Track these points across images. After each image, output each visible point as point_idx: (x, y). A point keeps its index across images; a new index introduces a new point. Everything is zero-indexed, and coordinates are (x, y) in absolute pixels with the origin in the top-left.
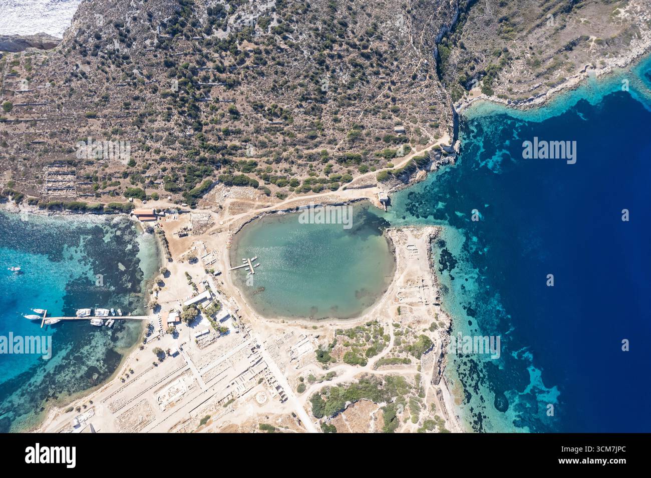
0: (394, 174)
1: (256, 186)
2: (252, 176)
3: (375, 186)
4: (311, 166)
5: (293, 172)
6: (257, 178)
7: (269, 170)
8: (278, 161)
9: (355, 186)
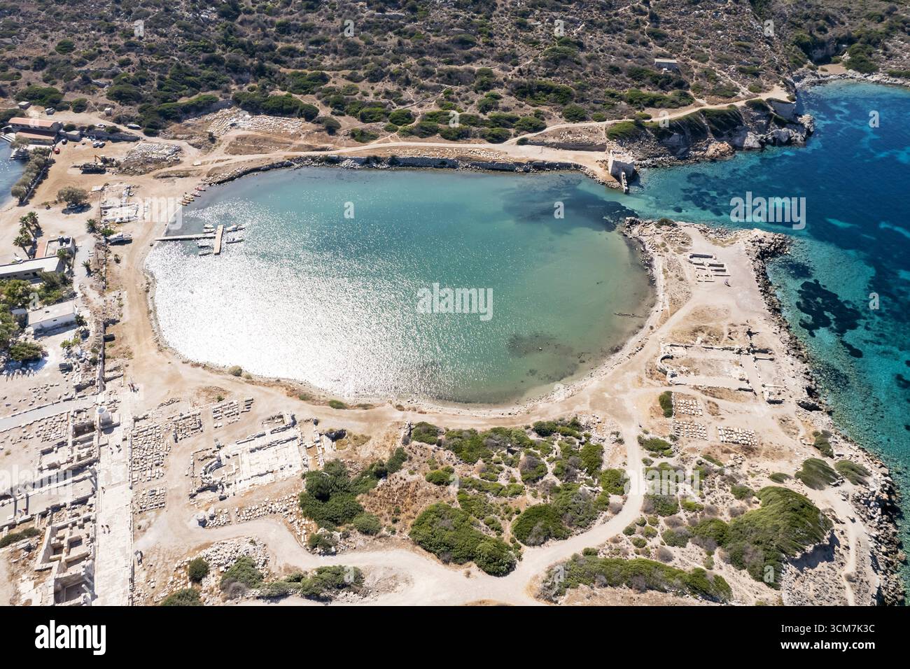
0: (650, 129)
1: (310, 115)
2: (307, 100)
3: (602, 148)
4: (449, 92)
5: (404, 98)
6: (317, 104)
7: (351, 90)
8: (375, 77)
9: (551, 140)
